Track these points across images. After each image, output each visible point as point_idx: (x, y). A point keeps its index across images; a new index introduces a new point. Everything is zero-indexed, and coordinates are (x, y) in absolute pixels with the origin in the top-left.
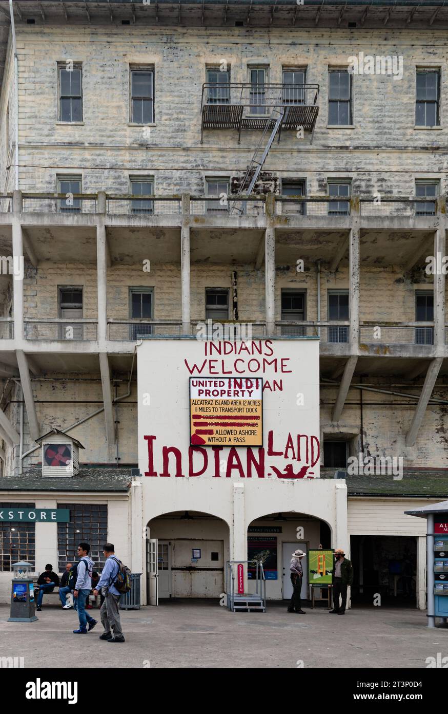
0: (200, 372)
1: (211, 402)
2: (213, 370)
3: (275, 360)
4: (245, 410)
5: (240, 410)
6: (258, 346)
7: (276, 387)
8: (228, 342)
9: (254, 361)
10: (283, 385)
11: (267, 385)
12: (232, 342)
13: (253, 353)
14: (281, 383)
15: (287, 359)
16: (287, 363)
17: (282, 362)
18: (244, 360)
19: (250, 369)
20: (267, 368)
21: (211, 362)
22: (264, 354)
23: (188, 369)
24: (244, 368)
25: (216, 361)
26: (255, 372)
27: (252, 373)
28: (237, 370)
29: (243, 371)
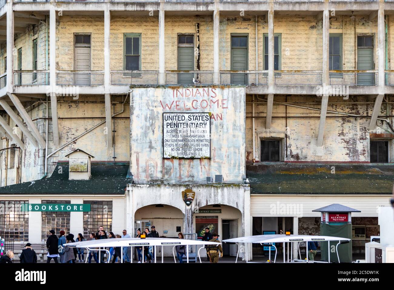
4: (198, 136)
5: (195, 136)
6: (207, 91)
7: (218, 118)
8: (188, 89)
9: (205, 101)
10: (222, 116)
11: (213, 117)
12: (191, 89)
13: (204, 96)
14: (221, 115)
15: (225, 100)
16: (225, 102)
17: (222, 101)
18: (198, 100)
19: (202, 106)
20: (212, 106)
21: (177, 102)
22: (211, 97)
23: (162, 107)
24: (198, 106)
25: (180, 101)
26: (205, 108)
27: (203, 109)
28: (193, 107)
29: (197, 108)
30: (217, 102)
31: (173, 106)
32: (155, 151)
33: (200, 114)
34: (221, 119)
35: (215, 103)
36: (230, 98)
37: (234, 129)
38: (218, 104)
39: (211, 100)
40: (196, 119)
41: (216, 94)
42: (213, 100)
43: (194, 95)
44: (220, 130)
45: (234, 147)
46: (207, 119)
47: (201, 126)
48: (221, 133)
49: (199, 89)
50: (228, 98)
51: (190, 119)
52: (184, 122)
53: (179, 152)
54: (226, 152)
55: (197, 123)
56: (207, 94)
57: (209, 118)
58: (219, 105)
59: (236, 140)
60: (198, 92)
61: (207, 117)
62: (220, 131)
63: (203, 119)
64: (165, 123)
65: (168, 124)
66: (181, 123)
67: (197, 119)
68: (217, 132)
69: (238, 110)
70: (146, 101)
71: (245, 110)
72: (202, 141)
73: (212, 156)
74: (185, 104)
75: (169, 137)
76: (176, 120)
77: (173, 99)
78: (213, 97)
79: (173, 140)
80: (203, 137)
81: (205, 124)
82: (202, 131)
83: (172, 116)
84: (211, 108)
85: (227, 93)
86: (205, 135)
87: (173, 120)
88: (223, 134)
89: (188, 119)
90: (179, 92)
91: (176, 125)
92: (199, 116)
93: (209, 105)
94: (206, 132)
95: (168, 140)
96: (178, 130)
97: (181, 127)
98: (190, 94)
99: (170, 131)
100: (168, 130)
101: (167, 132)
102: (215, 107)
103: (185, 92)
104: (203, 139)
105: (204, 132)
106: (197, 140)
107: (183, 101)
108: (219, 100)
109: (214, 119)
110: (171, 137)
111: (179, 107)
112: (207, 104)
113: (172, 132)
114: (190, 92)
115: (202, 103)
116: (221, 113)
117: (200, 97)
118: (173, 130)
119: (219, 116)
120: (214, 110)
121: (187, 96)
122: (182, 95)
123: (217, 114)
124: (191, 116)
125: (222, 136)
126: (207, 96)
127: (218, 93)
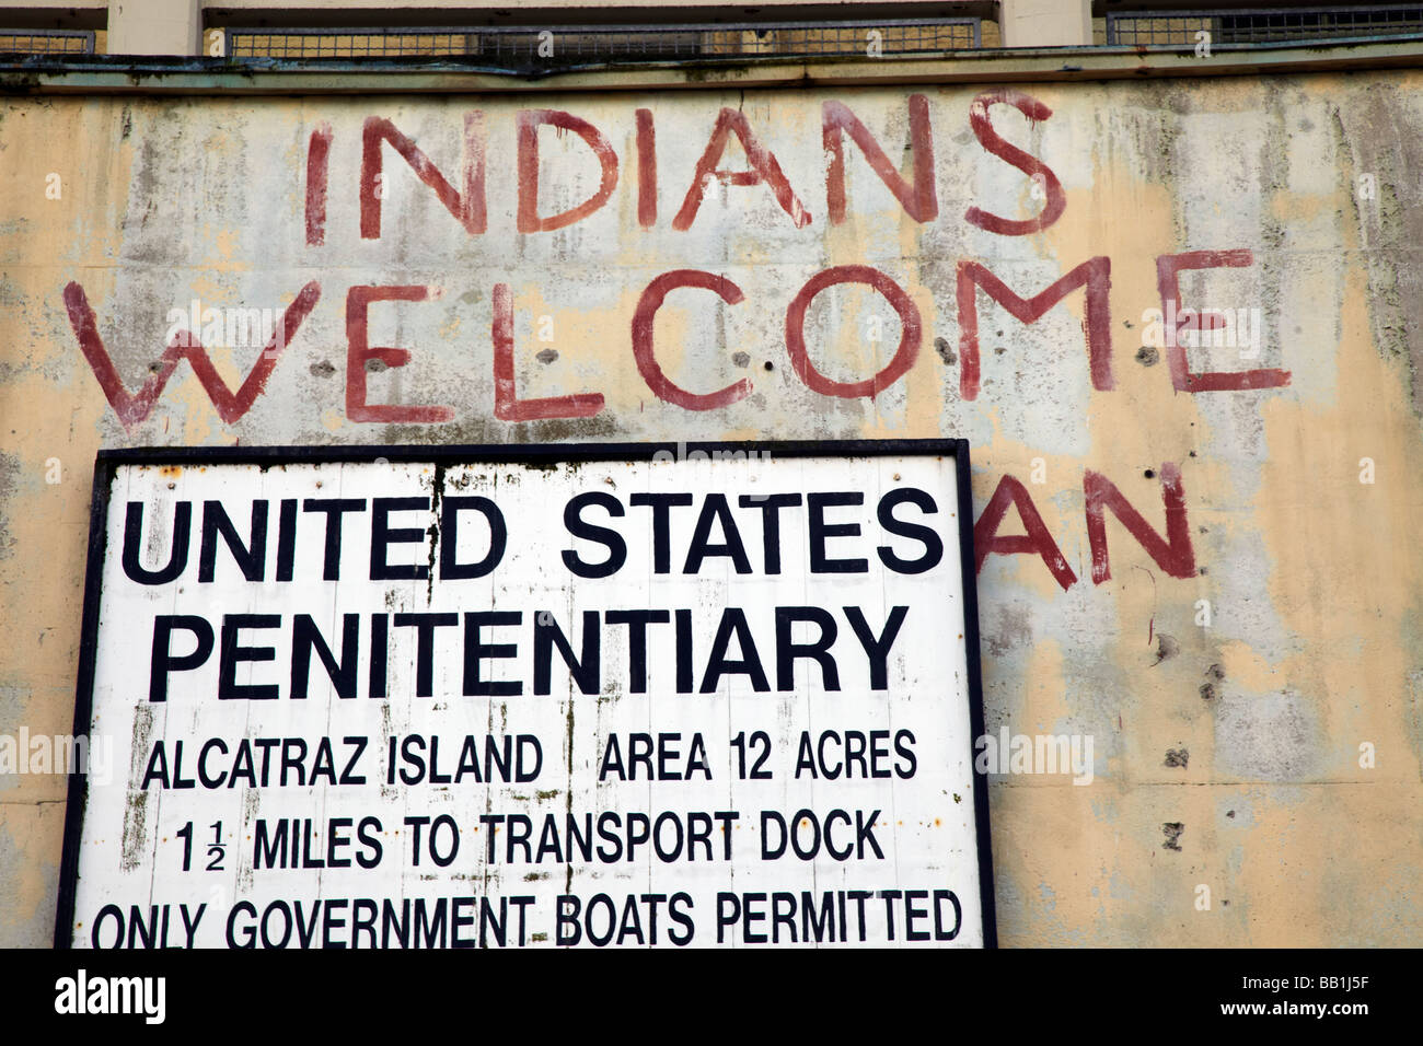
0: (235, 405)
1: (342, 755)
2: (379, 386)
3: (1093, 276)
4: (746, 834)
5: (696, 833)
6: (895, 151)
7: (1116, 533)
8: (564, 122)
9: (862, 290)
10: (1195, 515)
11: (1011, 524)
12: (614, 122)
13: (837, 204)
14: (1174, 501)
15: (1216, 261)
17: (1168, 288)
18: (736, 275)
19: (810, 366)
20: (1000, 351)
21: (365, 309)
22: (963, 224)
23: (98, 376)
24: (741, 360)
25: (418, 294)
26: (870, 390)
27: (836, 400)
28: (660, 376)
29: (732, 389)
30: (1074, 302)
33: (777, 474)
34: (1175, 555)
35: (1053, 316)
38: (1097, 324)
39: (973, 273)
40: (700, 550)
41: (1049, 181)
42: (1005, 275)
43: (670, 200)
44: (1171, 736)
46: (912, 550)
47: (807, 670)
48: (1197, 807)
49: (752, 111)
50: (1275, 236)
51: (596, 553)
52: (483, 606)
55: (734, 619)
56: (894, 183)
58: (1124, 347)
60: (734, 159)
61: (906, 512)
62: (1175, 759)
63: (835, 548)
64: (129, 616)
65: (183, 643)
66: (426, 624)
67: (734, 548)
68: (1121, 781)
72: (822, 918)
74: (510, 341)
75: (186, 867)
76: (331, 572)
77: (303, 264)
78: (1007, 223)
79: (254, 914)
80: (840, 848)
81: (877, 635)
82: (830, 741)
83: (260, 508)
84: (970, 382)
85: (1254, 162)
86: (876, 814)
87: (285, 573)
88: (1231, 814)
89: (570, 559)
90: (418, 168)
91: (338, 656)
92: (771, 506)
93: (942, 347)
94: (906, 765)
95: (155, 909)
96: (362, 742)
97: (424, 687)
98: (608, 186)
99: (215, 750)
100: (179, 745)
101: (159, 769)
102: (1052, 368)
103: (521, 161)
104: (841, 894)
105: (856, 764)
106: (722, 897)
107: (472, 297)
108: (1107, 271)
109: (1044, 558)
110: (216, 854)
111: (406, 387)
112: (907, 332)
113: (249, 773)
114: (609, 160)
115: (807, 312)
116: (1157, 469)
117: (780, 232)
118: (267, 744)
119: (1136, 513)
120: (1023, 427)
121: (553, 224)
122: (463, 201)
123: (1093, 483)
124: (625, 501)
125: (1209, 843)
126: (906, 207)
127: (1097, 173)
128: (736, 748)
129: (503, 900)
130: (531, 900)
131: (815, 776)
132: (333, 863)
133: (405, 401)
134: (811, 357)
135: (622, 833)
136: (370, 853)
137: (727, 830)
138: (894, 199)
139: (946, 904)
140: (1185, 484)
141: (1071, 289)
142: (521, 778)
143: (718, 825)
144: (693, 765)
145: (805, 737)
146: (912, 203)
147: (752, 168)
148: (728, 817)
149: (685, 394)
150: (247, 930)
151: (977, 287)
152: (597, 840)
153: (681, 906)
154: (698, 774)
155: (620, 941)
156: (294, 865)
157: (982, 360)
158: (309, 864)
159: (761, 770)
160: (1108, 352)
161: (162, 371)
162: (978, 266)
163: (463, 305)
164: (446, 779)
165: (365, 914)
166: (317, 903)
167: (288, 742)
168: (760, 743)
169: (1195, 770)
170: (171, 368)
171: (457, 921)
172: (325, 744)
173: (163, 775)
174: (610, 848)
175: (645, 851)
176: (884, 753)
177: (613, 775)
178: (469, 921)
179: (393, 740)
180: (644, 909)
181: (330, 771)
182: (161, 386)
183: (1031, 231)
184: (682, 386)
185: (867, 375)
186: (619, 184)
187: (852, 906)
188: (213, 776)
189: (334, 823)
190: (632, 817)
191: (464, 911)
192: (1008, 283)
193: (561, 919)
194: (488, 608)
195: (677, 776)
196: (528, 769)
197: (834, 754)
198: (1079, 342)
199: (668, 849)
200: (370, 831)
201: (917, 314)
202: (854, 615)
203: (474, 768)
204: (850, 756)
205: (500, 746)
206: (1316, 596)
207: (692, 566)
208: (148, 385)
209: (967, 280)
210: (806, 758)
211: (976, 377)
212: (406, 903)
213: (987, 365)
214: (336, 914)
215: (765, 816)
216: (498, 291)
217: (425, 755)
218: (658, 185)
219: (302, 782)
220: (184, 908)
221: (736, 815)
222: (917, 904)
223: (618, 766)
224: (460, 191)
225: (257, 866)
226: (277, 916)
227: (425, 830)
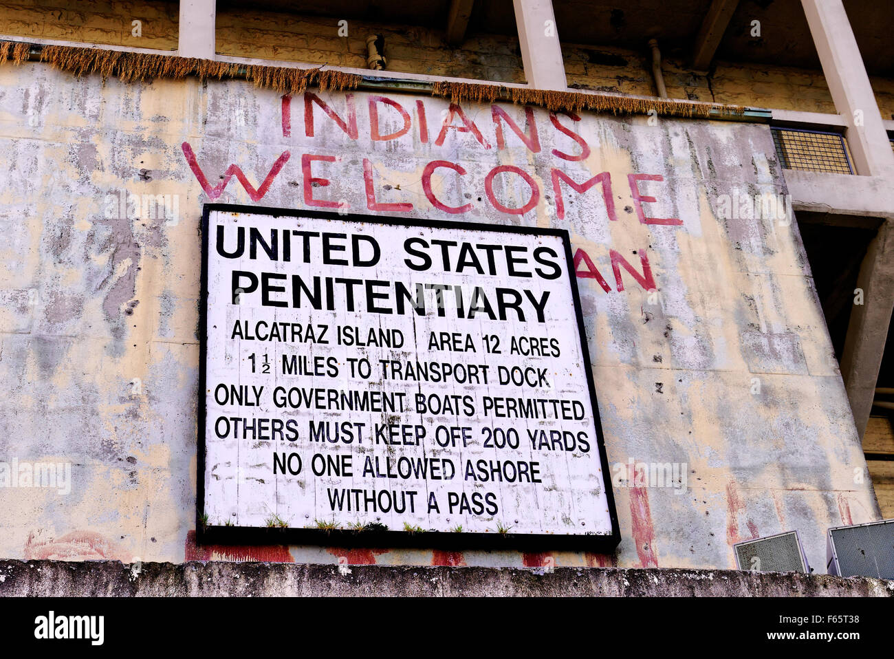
0: (257, 194)
1: (318, 332)
2: (317, 192)
3: (604, 178)
4: (492, 374)
5: (471, 373)
6: (522, 126)
7: (626, 276)
8: (387, 101)
9: (513, 175)
10: (654, 270)
11: (583, 267)
12: (408, 103)
13: (501, 143)
14: (645, 262)
15: (651, 178)
16: (652, 189)
17: (633, 185)
18: (463, 165)
19: (496, 201)
20: (571, 203)
21: (309, 163)
22: (551, 154)
23: (198, 179)
24: (468, 196)
25: (333, 159)
26: (522, 212)
27: (508, 215)
28: (435, 199)
29: (465, 206)
30: (598, 187)
31: (279, 181)
32: (118, 475)
33: (491, 238)
34: (647, 282)
35: (590, 191)
36: (684, 173)
37: (752, 352)
38: (608, 196)
39: (557, 173)
40: (461, 265)
41: (583, 143)
42: (569, 174)
44: (654, 351)
45: (782, 468)
46: (550, 271)
47: (510, 312)
48: (667, 378)
50: (670, 170)
51: (419, 261)
52: (374, 278)
53: (346, 483)
54: (733, 504)
55: (479, 291)
56: (522, 137)
57: (561, 261)
58: (619, 206)
59: (787, 425)
60: (458, 124)
61: (545, 256)
62: (657, 359)
63: (518, 267)
64: (220, 269)
65: (245, 282)
66: (350, 283)
67: (476, 263)
68: (637, 366)
69: (755, 241)
70: (72, 139)
71: (796, 240)
72: (528, 409)
73: (626, 531)
74: (372, 180)
75: (254, 371)
76: (307, 259)
77: (282, 143)
78: (569, 156)
79: (285, 392)
80: (533, 383)
81: (539, 302)
82: (523, 341)
83: (274, 232)
84: (561, 213)
85: (659, 145)
86: (545, 370)
87: (287, 257)
88: (680, 381)
89: (408, 262)
90: (328, 113)
91: (312, 293)
92: (490, 249)
93: (548, 198)
94: (556, 352)
95: (241, 387)
96: (326, 327)
97: (351, 307)
98: (407, 126)
99: (262, 326)
100: (246, 322)
101: (238, 331)
102: (592, 210)
103: (371, 114)
104: (534, 400)
105: (535, 350)
106: (485, 398)
107: (354, 162)
108: (610, 178)
109: (598, 280)
110: (266, 367)
111: (329, 194)
112: (534, 192)
113: (278, 335)
114: (407, 117)
115: (493, 181)
116: (638, 251)
117: (479, 150)
118: (285, 325)
119: (631, 266)
120: (584, 231)
121: (385, 138)
122: (347, 127)
123: (613, 254)
124: (429, 243)
125: (673, 391)
126: (528, 146)
127: (601, 142)
128: (485, 341)
129: (392, 394)
130: (404, 394)
131: (519, 354)
132: (317, 374)
133: (329, 199)
134: (496, 198)
135: (440, 371)
136: (333, 371)
137: (485, 372)
138: (523, 143)
139: (577, 406)
140: (648, 257)
141: (596, 183)
142: (395, 346)
143: (481, 370)
144: (467, 346)
145: (513, 339)
146: (531, 146)
147: (465, 126)
148: (485, 368)
149: (446, 207)
150: (282, 398)
151: (559, 178)
152: (430, 373)
153: (468, 401)
154: (470, 350)
155: (443, 413)
156: (301, 373)
157: (565, 205)
158: (307, 374)
159: (496, 350)
160: (613, 207)
161: (225, 179)
162: (559, 171)
163: (351, 165)
164: (364, 344)
165: (333, 395)
166: (312, 390)
167: (293, 325)
168: (494, 339)
169: (666, 363)
170: (229, 179)
171: (373, 401)
172: (310, 327)
173: (240, 334)
174: (436, 376)
175: (450, 378)
176: (547, 347)
177: (434, 348)
178: (378, 401)
179: (339, 328)
180: (453, 401)
181: (313, 337)
182: (225, 185)
183: (578, 160)
184: (444, 204)
185: (519, 206)
186: (412, 126)
187: (539, 405)
188: (262, 336)
189: (316, 359)
190: (444, 365)
191: (376, 397)
192: (571, 178)
193: (417, 403)
194: (375, 279)
195: (461, 350)
196: (398, 342)
197: (526, 346)
198: (602, 202)
199: (461, 378)
200: (332, 362)
201: (537, 186)
202: (528, 293)
203: (375, 341)
204: (532, 347)
205: (385, 333)
206: (703, 302)
207: (459, 269)
208: (220, 184)
209: (555, 175)
210: (515, 347)
211: (563, 211)
212: (351, 392)
213: (567, 207)
214: (320, 394)
215: (500, 368)
216: (365, 161)
217: (353, 334)
218: (428, 128)
219: (301, 341)
220: (254, 387)
221: (488, 367)
222: (566, 405)
223: (436, 344)
224: (346, 122)
225: (284, 373)
226: (295, 393)
227: (356, 364)
